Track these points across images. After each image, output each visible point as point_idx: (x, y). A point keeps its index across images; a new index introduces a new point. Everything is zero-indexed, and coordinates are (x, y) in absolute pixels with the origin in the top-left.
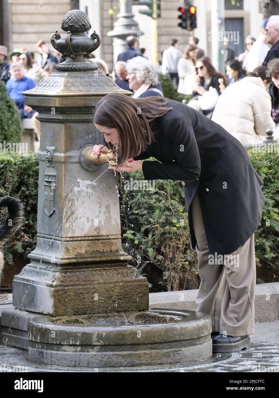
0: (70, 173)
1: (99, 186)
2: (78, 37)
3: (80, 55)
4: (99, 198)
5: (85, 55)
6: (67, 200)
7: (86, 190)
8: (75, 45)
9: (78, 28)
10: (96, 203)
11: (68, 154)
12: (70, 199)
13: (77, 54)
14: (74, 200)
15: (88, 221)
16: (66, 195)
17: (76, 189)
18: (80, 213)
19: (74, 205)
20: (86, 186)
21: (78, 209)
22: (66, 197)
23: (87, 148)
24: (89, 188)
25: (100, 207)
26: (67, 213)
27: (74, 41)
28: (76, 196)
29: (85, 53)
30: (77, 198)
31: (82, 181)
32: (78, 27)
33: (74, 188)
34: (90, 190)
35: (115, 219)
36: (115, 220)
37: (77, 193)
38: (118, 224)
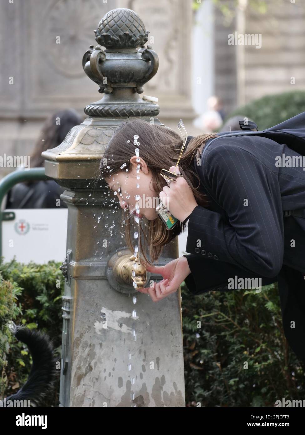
0: (87, 297)
1: (144, 323)
2: (117, 56)
3: (123, 88)
4: (142, 343)
5: (133, 88)
6: (81, 345)
7: (118, 328)
8: (107, 71)
9: (118, 41)
10: (137, 353)
11: (84, 263)
12: (86, 343)
13: (115, 86)
14: (94, 345)
15: (120, 385)
16: (79, 336)
17: (98, 326)
18: (105, 370)
19: (95, 354)
20: (118, 321)
21: (101, 363)
22: (79, 340)
23: (120, 253)
24: (123, 325)
25: (144, 360)
26: (79, 368)
27: (107, 64)
28: (98, 339)
29: (133, 85)
30: (101, 342)
31: (110, 311)
32: (117, 38)
33: (95, 324)
34: (125, 329)
35: (174, 383)
36: (175, 385)
37: (99, 333)
38: (179, 392)
